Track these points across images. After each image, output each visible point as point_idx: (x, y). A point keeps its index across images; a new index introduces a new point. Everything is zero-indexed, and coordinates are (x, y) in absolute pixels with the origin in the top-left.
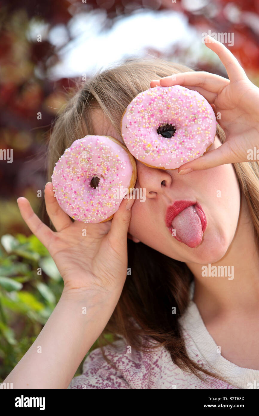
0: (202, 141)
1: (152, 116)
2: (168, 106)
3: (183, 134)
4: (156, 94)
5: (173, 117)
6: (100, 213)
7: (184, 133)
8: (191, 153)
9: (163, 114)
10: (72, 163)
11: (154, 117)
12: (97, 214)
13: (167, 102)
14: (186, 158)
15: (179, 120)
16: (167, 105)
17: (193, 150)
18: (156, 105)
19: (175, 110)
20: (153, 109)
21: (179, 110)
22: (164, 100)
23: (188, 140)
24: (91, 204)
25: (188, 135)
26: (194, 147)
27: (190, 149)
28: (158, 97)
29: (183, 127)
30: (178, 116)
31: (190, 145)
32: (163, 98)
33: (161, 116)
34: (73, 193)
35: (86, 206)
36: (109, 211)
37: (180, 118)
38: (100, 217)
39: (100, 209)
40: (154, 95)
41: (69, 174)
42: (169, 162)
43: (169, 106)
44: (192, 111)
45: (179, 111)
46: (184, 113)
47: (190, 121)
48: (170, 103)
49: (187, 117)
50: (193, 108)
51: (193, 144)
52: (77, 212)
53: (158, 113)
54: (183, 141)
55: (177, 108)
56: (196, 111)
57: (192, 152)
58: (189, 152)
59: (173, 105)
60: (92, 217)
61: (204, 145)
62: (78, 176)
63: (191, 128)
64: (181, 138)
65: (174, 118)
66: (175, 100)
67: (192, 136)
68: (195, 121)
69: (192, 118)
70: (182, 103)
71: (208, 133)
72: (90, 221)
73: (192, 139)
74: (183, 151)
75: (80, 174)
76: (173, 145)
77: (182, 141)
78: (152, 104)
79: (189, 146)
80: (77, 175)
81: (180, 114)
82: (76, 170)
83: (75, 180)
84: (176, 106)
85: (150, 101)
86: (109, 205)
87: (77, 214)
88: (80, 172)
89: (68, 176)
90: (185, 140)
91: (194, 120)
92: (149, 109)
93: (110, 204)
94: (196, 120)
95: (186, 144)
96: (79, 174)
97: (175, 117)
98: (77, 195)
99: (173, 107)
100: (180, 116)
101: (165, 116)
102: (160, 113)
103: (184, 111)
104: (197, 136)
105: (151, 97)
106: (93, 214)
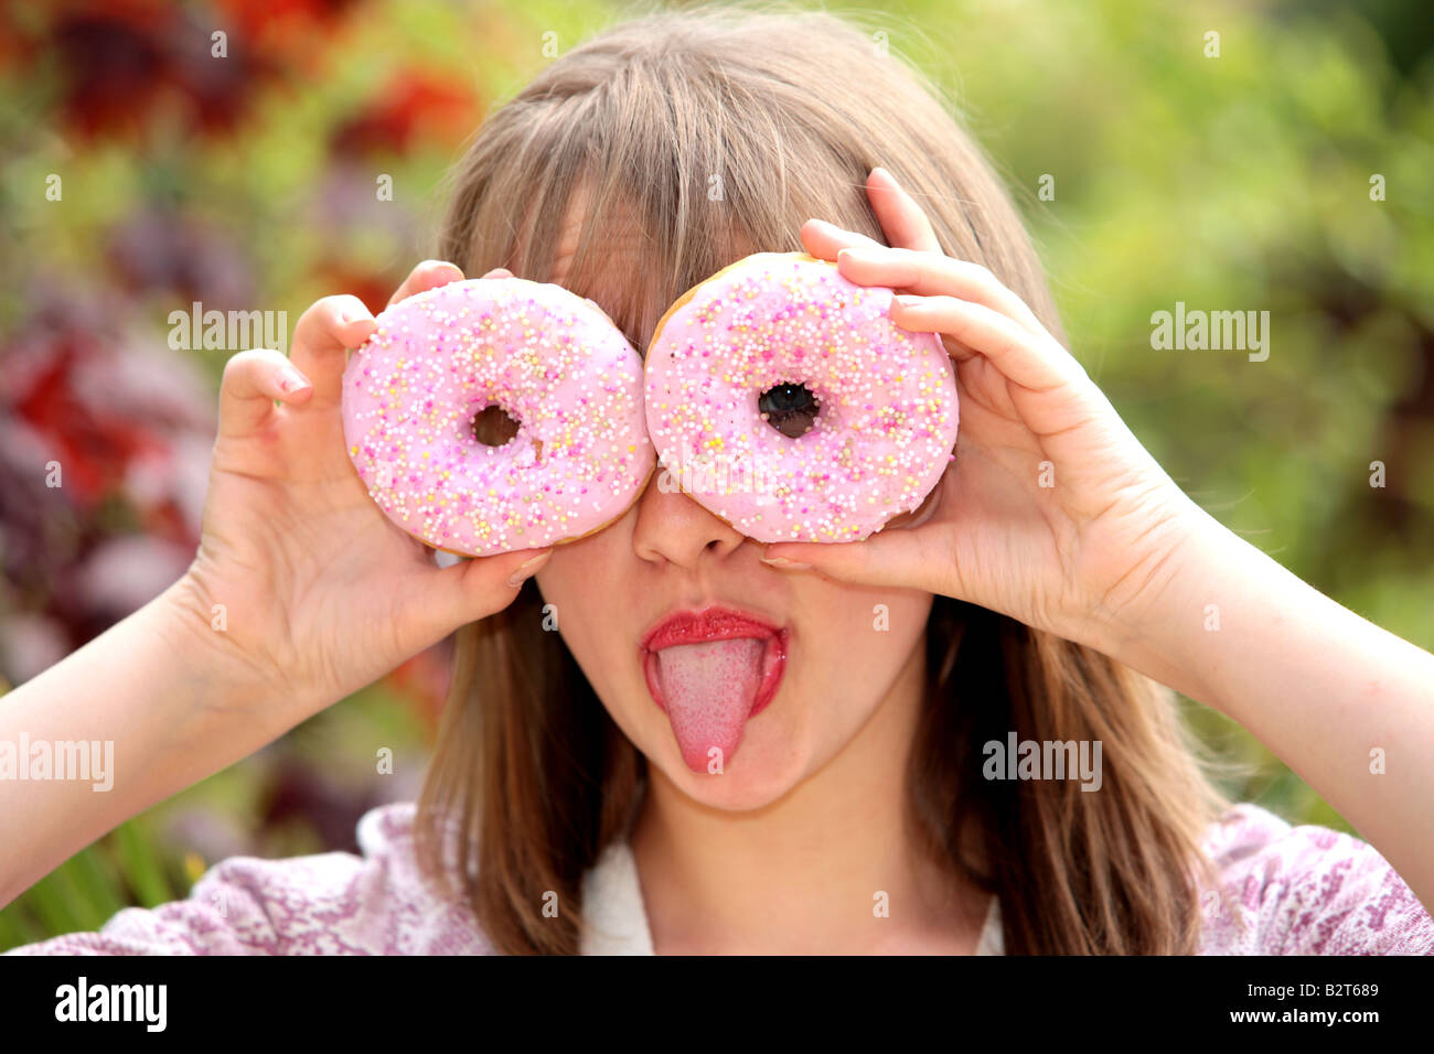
0: (883, 501)
1: (768, 355)
2: (828, 348)
3: (835, 452)
4: (811, 294)
5: (827, 384)
6: (439, 521)
7: (842, 450)
8: (832, 522)
9: (801, 365)
10: (497, 331)
11: (771, 363)
12: (427, 514)
13: (832, 335)
14: (811, 530)
15: (844, 402)
16: (827, 344)
17: (843, 515)
18: (793, 328)
19: (844, 369)
20: (777, 337)
21: (858, 375)
22: (824, 326)
23: (843, 480)
24: (441, 478)
25: (850, 464)
26: (849, 508)
27: (837, 509)
28: (812, 308)
29: (845, 427)
30: (845, 389)
31: (842, 497)
32: (824, 317)
33: (795, 365)
34: (422, 402)
35: (422, 466)
36: (464, 539)
37: (847, 397)
38: (426, 525)
39: (449, 512)
40: (800, 296)
41: (460, 347)
42: (753, 520)
43: (832, 350)
44: (894, 397)
45: (854, 377)
46: (866, 391)
47: (872, 425)
48: (840, 342)
49: (869, 408)
50: (902, 388)
51: (852, 497)
52: (380, 454)
53: (789, 355)
54: (826, 478)
55: (854, 368)
56: (905, 403)
57: (837, 520)
58: (830, 516)
59: (843, 353)
60: (405, 506)
61: (884, 514)
62: (477, 375)
63: (866, 444)
64: (824, 463)
65: (829, 388)
66: (858, 339)
67: (861, 473)
68: (888, 432)
69: (883, 418)
70: (874, 360)
71: (911, 485)
72: (388, 505)
73: (854, 481)
74: (812, 508)
75: (487, 376)
76: (790, 475)
77: (821, 475)
78: (781, 322)
79: (837, 499)
80: (479, 370)
81: (852, 388)
82: (489, 358)
83: (460, 377)
84: (852, 358)
85: (780, 310)
86: (482, 531)
87: (376, 455)
88: (493, 372)
89: (454, 351)
90: (834, 476)
91: (887, 427)
92: (766, 331)
93: (488, 529)
94: (893, 429)
95: (832, 488)
96: (483, 375)
97: (835, 388)
98: (425, 416)
99: (841, 359)
100: (850, 393)
101: (805, 371)
102: (794, 358)
103: (868, 386)
104: (876, 480)
105: (789, 297)
106: (418, 502)
